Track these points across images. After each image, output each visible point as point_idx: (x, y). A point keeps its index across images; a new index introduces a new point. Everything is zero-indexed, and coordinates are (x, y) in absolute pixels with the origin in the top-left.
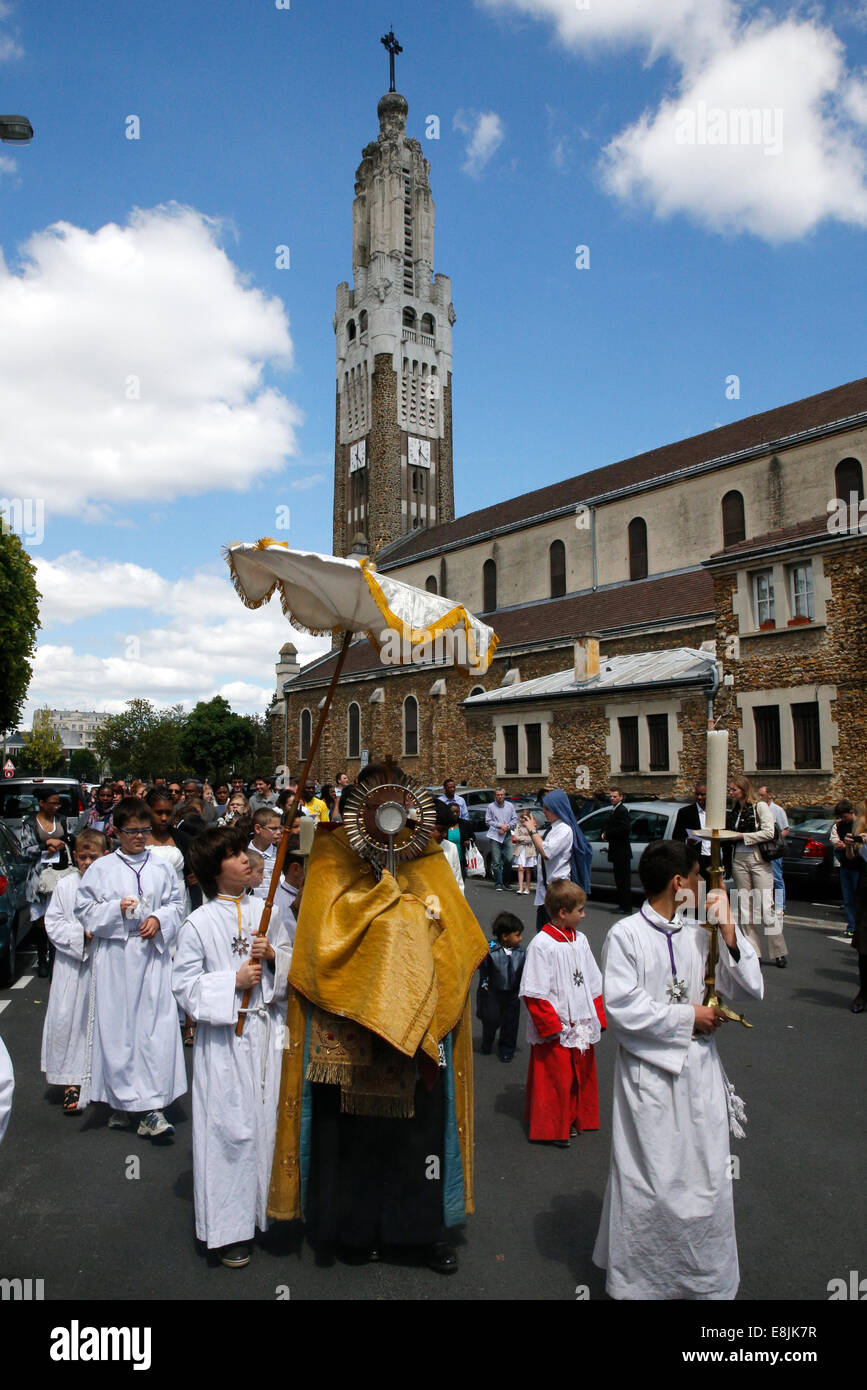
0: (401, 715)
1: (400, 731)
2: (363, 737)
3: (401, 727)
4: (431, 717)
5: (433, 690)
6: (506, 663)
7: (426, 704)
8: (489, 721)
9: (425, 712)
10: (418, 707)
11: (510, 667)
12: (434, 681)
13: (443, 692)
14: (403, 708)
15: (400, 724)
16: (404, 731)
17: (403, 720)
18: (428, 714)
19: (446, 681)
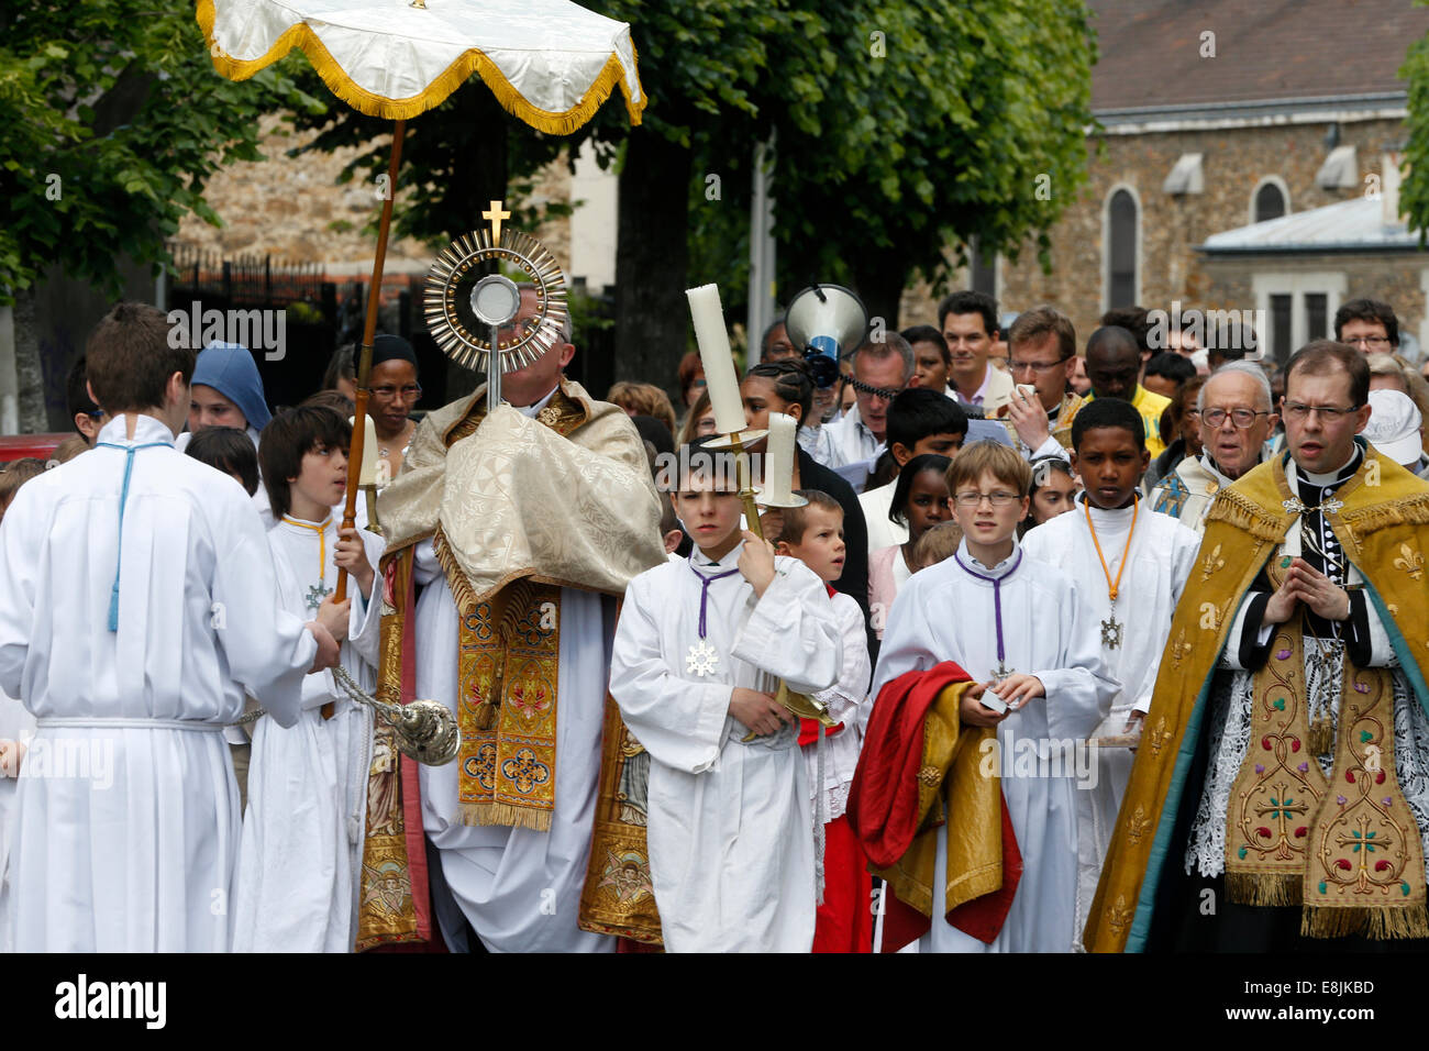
0: (1098, 232)
1: (1097, 270)
2: (1006, 280)
3: (1098, 260)
4: (1168, 242)
5: (1173, 182)
6: (1331, 133)
7: (1157, 209)
8: (1247, 284)
9: (1156, 228)
10: (1141, 217)
11: (1336, 143)
12: (1177, 158)
13: (1196, 186)
14: (1105, 216)
15: (1097, 254)
16: (1104, 270)
17: (1103, 245)
18: (1163, 234)
19: (1205, 162)
